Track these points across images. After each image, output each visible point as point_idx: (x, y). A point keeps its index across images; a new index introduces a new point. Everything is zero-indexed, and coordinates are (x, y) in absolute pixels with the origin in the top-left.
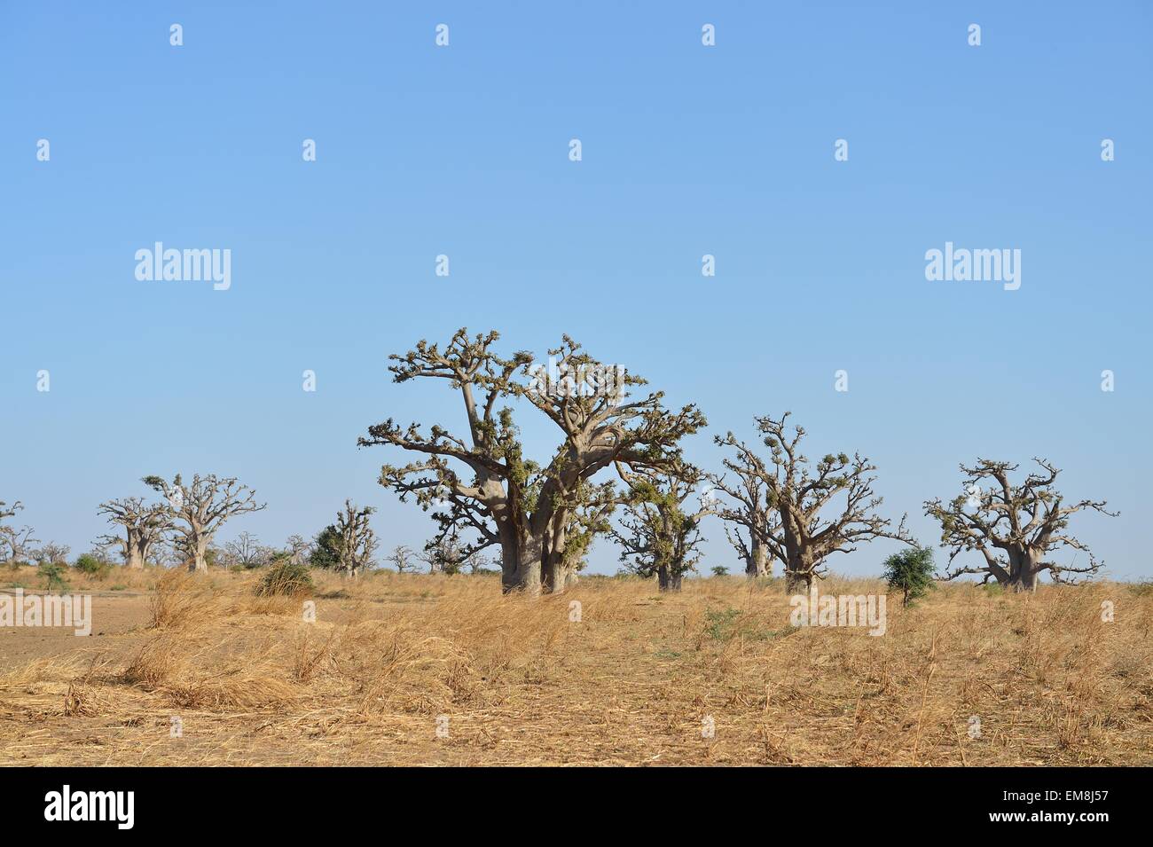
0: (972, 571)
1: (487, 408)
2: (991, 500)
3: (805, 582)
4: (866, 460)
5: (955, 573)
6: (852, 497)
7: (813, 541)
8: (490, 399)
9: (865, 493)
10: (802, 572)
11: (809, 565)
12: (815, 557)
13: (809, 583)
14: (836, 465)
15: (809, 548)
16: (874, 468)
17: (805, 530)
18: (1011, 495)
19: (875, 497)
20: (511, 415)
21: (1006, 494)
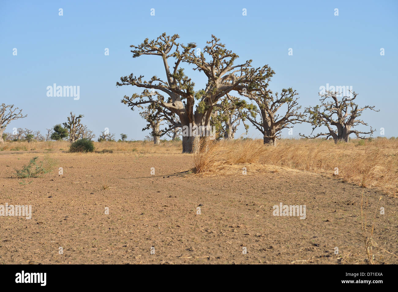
0: (323, 135)
1: (175, 68)
2: (331, 106)
3: (272, 141)
4: (295, 91)
5: (317, 135)
6: (290, 106)
7: (276, 124)
8: (177, 64)
9: (295, 104)
10: (271, 137)
11: (274, 134)
12: (277, 130)
13: (274, 141)
14: (287, 93)
15: (274, 127)
16: (298, 94)
17: (273, 120)
18: (339, 105)
19: (298, 106)
20: (183, 71)
21: (337, 104)
